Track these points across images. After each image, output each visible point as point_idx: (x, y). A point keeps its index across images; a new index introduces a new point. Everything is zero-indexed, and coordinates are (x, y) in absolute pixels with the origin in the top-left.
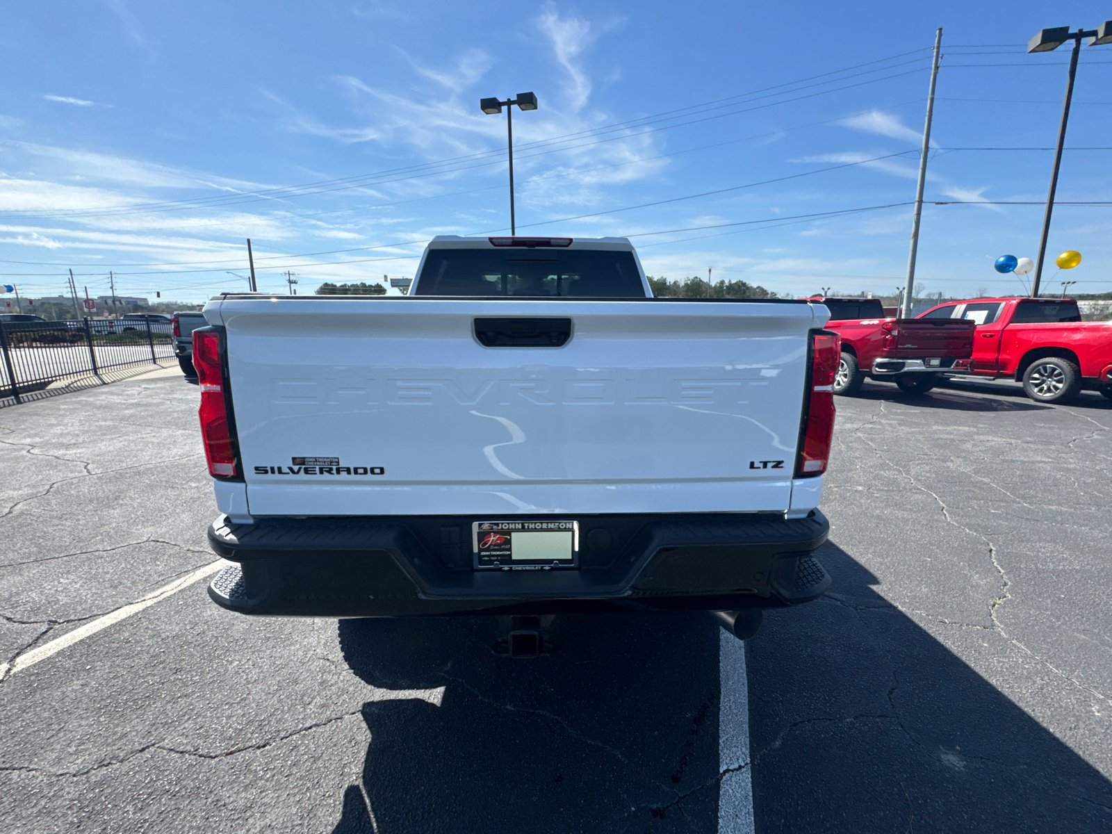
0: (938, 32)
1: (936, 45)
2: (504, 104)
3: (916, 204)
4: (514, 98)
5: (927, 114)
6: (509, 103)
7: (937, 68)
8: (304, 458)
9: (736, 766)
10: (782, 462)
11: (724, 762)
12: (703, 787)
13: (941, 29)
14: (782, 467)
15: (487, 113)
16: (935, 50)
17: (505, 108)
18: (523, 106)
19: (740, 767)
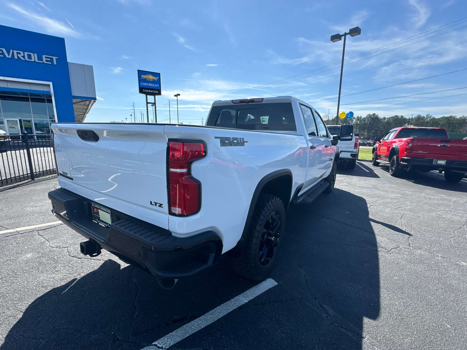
2: (343, 35)
4: (348, 32)
6: (346, 34)
9: (161, 346)
10: (162, 205)
11: (159, 342)
12: (140, 344)
14: (162, 207)
15: (334, 42)
17: (343, 38)
18: (352, 34)
19: (162, 348)
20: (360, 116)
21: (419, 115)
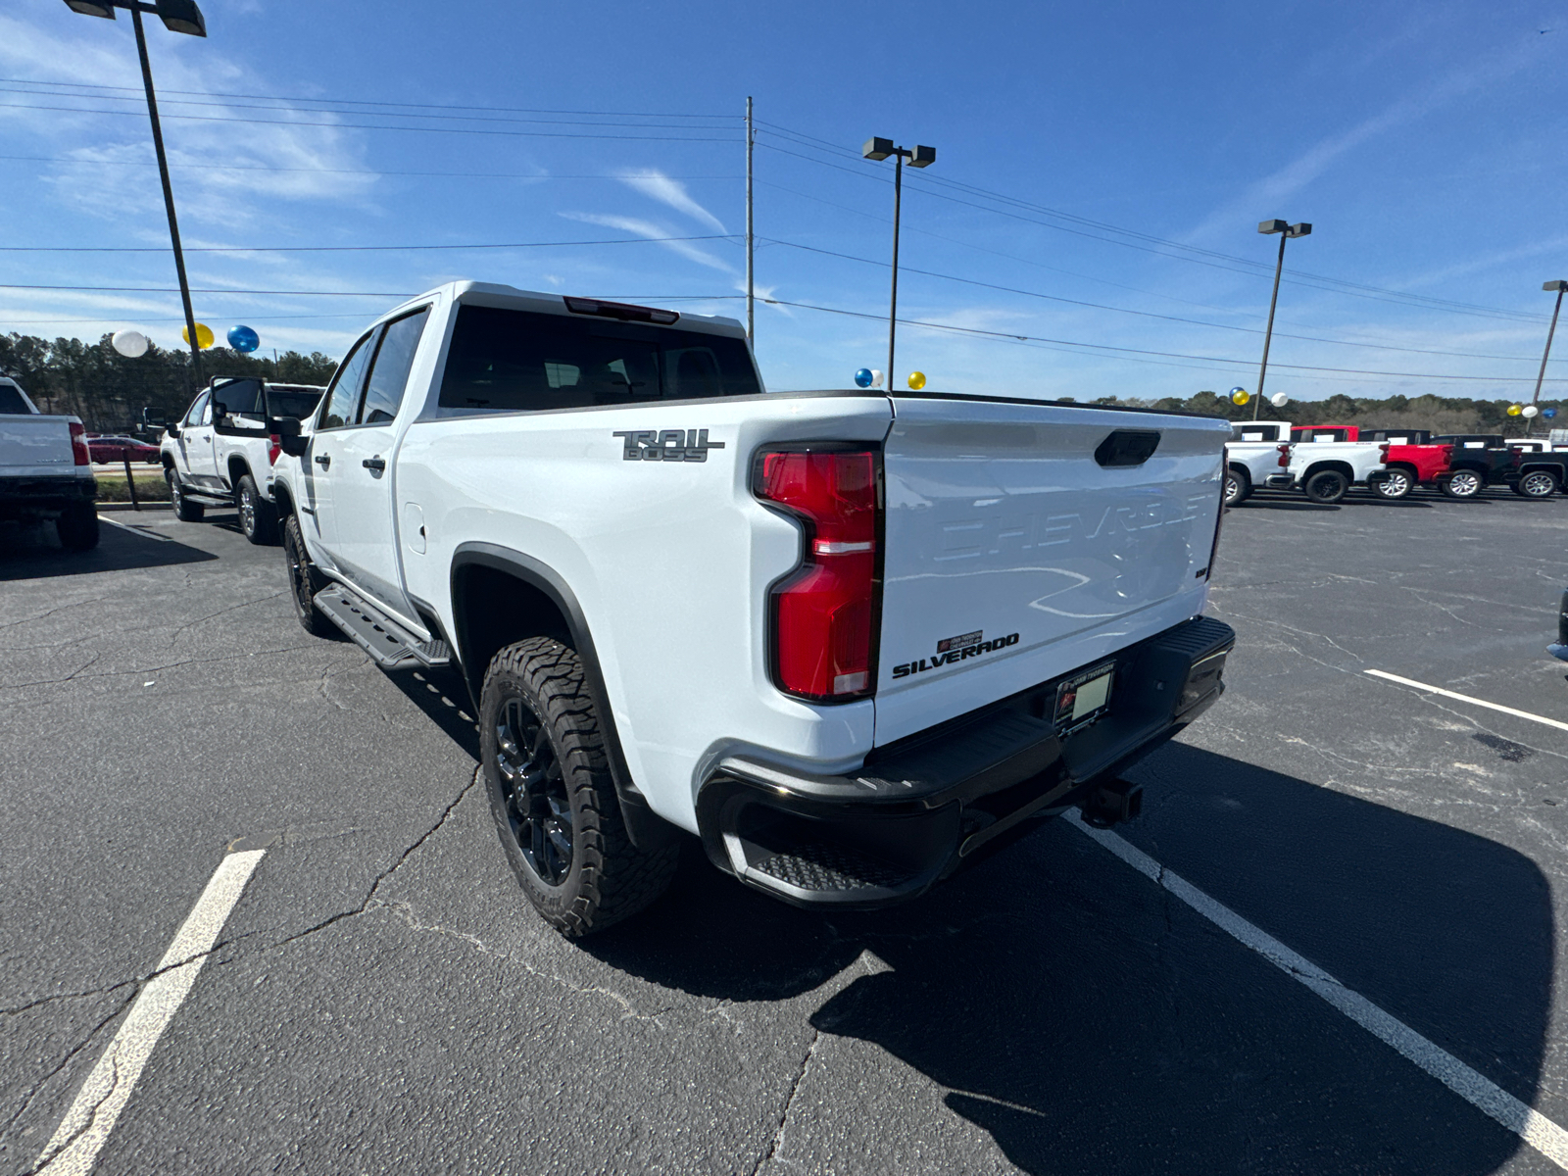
0: (748, 100)
1: (747, 115)
3: (748, 299)
5: (747, 194)
7: (751, 143)
8: (950, 640)
13: (750, 98)
16: (747, 121)
20: (69, 339)
21: (291, 352)
